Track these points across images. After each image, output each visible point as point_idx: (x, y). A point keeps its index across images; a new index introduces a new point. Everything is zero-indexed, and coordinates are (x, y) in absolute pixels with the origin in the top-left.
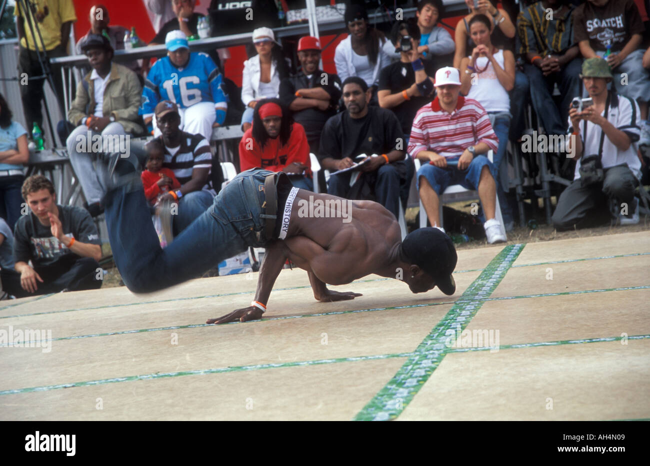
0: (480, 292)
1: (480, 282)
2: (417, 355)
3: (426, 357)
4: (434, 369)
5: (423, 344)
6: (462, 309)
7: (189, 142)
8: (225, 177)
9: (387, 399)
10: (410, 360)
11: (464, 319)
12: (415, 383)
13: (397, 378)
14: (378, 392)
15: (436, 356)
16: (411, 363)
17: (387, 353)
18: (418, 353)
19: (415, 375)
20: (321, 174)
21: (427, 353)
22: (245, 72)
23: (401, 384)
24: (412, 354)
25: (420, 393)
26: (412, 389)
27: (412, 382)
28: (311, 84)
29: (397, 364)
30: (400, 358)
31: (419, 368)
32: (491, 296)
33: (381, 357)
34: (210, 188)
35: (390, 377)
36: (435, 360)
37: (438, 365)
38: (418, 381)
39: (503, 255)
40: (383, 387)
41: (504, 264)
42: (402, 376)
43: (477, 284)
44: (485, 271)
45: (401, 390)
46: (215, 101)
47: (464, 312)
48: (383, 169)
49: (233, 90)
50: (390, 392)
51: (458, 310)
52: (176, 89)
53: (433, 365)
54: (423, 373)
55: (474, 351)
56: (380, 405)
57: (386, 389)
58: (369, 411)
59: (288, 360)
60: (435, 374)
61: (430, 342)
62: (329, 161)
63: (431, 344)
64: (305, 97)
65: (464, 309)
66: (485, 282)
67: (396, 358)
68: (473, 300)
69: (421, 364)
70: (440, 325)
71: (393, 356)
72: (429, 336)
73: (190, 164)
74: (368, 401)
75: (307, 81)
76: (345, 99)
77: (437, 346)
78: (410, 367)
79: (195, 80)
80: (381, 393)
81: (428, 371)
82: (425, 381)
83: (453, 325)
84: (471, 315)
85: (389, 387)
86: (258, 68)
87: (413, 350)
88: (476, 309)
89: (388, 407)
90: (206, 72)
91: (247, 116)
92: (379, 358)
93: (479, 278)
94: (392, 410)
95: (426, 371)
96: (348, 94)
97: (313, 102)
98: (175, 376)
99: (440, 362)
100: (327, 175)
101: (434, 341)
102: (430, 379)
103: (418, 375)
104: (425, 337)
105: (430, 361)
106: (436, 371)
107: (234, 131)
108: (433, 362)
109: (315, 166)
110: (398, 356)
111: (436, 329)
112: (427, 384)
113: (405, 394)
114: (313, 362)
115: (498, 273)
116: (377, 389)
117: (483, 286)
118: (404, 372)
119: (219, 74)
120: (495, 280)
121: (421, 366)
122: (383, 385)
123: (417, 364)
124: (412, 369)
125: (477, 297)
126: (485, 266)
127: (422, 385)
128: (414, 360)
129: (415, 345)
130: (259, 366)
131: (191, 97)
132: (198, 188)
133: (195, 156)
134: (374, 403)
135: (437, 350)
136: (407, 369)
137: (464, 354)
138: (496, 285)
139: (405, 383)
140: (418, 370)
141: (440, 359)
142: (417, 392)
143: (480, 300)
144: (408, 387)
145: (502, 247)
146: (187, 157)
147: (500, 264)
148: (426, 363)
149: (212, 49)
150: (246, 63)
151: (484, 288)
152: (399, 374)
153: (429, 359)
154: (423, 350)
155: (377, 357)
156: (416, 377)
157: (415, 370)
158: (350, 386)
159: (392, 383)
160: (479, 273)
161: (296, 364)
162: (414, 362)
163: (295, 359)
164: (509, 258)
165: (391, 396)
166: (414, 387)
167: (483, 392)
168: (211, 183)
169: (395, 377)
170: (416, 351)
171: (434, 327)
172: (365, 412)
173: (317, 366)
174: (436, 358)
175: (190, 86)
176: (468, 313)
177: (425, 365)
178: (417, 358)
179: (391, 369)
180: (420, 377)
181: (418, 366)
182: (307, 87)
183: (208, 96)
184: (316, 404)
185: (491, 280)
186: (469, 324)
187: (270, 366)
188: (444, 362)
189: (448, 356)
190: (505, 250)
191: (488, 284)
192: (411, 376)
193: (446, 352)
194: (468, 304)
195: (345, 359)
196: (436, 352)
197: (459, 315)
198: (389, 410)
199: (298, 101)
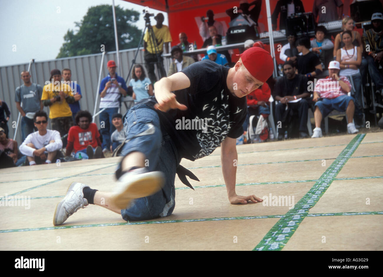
0: (347, 154)
1: (347, 150)
2: (320, 181)
3: (324, 181)
4: (328, 187)
5: (322, 176)
6: (339, 162)
9: (308, 199)
10: (317, 183)
11: (340, 166)
12: (320, 193)
13: (312, 190)
14: (304, 196)
15: (329, 181)
16: (318, 184)
17: (306, 179)
18: (320, 180)
19: (320, 189)
20: (274, 103)
21: (324, 180)
23: (314, 193)
24: (317, 180)
25: (322, 197)
27: (318, 192)
29: (311, 185)
30: (313, 182)
31: (321, 186)
32: (352, 156)
33: (304, 181)
35: (309, 190)
36: (328, 183)
37: (330, 185)
38: (321, 192)
39: (356, 138)
41: (357, 142)
42: (314, 190)
43: (345, 151)
44: (349, 145)
45: (314, 195)
47: (340, 163)
50: (309, 196)
51: (337, 162)
53: (328, 185)
54: (323, 189)
55: (346, 179)
56: (305, 202)
57: (307, 195)
58: (300, 204)
59: (263, 181)
60: (328, 190)
61: (325, 175)
62: (278, 97)
63: (326, 176)
65: (340, 162)
66: (349, 150)
67: (310, 182)
68: (344, 158)
69: (322, 184)
70: (330, 168)
71: (310, 181)
72: (325, 173)
74: (299, 199)
77: (329, 177)
78: (317, 186)
80: (305, 197)
81: (326, 188)
82: (324, 192)
83: (336, 168)
84: (343, 164)
85: (308, 194)
87: (318, 178)
88: (346, 162)
89: (308, 202)
92: (303, 182)
93: (346, 148)
94: (311, 204)
95: (324, 188)
96: (286, 70)
98: (215, 186)
99: (331, 184)
100: (276, 103)
101: (327, 175)
103: (321, 189)
104: (323, 173)
105: (326, 183)
106: (329, 188)
108: (327, 184)
109: (271, 100)
110: (311, 181)
111: (327, 170)
112: (325, 193)
113: (316, 197)
114: (274, 182)
115: (354, 146)
116: (303, 195)
117: (348, 151)
118: (314, 188)
120: (353, 149)
121: (322, 185)
122: (306, 193)
123: (320, 184)
124: (318, 187)
125: (345, 156)
126: (348, 143)
127: (323, 193)
128: (319, 183)
129: (319, 176)
130: (250, 184)
134: (302, 200)
135: (329, 179)
136: (316, 187)
137: (341, 181)
138: (354, 151)
139: (315, 193)
140: (321, 187)
141: (330, 183)
142: (321, 196)
143: (347, 158)
144: (317, 194)
145: (356, 135)
147: (355, 142)
148: (325, 184)
151: (349, 153)
153: (326, 182)
154: (323, 178)
155: (302, 181)
156: (320, 190)
157: (319, 187)
158: (291, 193)
159: (309, 192)
160: (345, 146)
161: (266, 183)
162: (319, 184)
163: (266, 181)
164: (359, 140)
165: (310, 198)
166: (320, 194)
169: (311, 190)
170: (319, 179)
172: (298, 204)
173: (276, 184)
174: (328, 182)
176: (342, 163)
177: (324, 185)
178: (320, 182)
179: (308, 186)
180: (322, 190)
181: (321, 185)
185: (351, 149)
186: (343, 168)
187: (255, 184)
188: (332, 184)
189: (334, 181)
190: (357, 136)
191: (350, 151)
192: (318, 190)
193: (333, 180)
194: (342, 159)
195: (288, 182)
196: (328, 179)
197: (338, 164)
198: (309, 203)
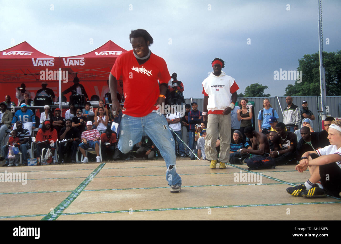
4: (78, 195)
5: (77, 188)
7: (24, 131)
8: (32, 140)
9: (65, 203)
11: (88, 182)
16: (73, 193)
17: (67, 190)
19: (73, 197)
21: (77, 191)
22: (41, 115)
23: (69, 199)
26: (72, 201)
27: (72, 199)
28: (57, 120)
29: (69, 194)
32: (96, 176)
34: (28, 143)
35: (66, 197)
38: (74, 199)
40: (64, 200)
42: (70, 197)
43: (93, 173)
44: (95, 170)
45: (69, 201)
46: (32, 122)
48: (74, 142)
49: (38, 119)
50: (66, 201)
51: (87, 180)
52: (22, 118)
53: (78, 194)
55: (89, 191)
56: (63, 205)
57: (65, 200)
58: (59, 206)
59: (41, 191)
60: (78, 197)
61: (78, 188)
64: (56, 123)
70: (82, 183)
72: (79, 186)
73: (24, 137)
74: (60, 204)
75: (57, 119)
76: (66, 124)
77: (80, 189)
78: (72, 195)
79: (28, 116)
80: (64, 201)
82: (75, 198)
83: (85, 184)
86: (45, 115)
89: (64, 205)
90: (31, 114)
91: (41, 126)
92: (65, 192)
93: (93, 171)
95: (76, 196)
96: (67, 123)
97: (57, 124)
102: (77, 198)
104: (77, 186)
106: (79, 196)
107: (37, 129)
108: (78, 193)
110: (70, 191)
111: (80, 185)
112: (76, 199)
113: (70, 202)
115: (98, 170)
116: (63, 200)
119: (34, 115)
120: (97, 172)
122: (65, 199)
123: (74, 194)
126: (95, 168)
127: (74, 200)
130: (32, 192)
131: (26, 120)
132: (25, 143)
133: (25, 135)
134: (61, 204)
135: (80, 190)
137: (86, 192)
141: (80, 193)
144: (71, 200)
146: (23, 135)
147: (99, 168)
148: (77, 194)
149: (34, 109)
150: (42, 113)
152: (69, 196)
158: (56, 199)
159: (67, 199)
161: (42, 192)
163: (42, 191)
164: (101, 167)
166: (72, 200)
167: (89, 202)
168: (28, 142)
170: (74, 190)
171: (80, 184)
172: (58, 207)
173: (48, 193)
175: (26, 117)
176: (89, 180)
179: (67, 195)
182: (56, 121)
183: (30, 120)
184: (46, 204)
187: (35, 192)
189: (82, 192)
190: (101, 164)
192: (72, 197)
193: (82, 191)
194: (89, 178)
195: (56, 191)
199: (53, 124)
